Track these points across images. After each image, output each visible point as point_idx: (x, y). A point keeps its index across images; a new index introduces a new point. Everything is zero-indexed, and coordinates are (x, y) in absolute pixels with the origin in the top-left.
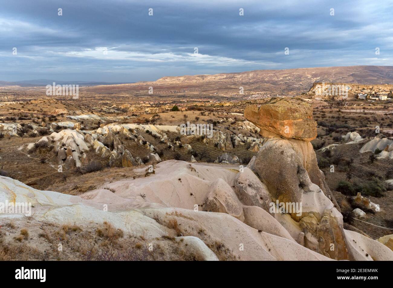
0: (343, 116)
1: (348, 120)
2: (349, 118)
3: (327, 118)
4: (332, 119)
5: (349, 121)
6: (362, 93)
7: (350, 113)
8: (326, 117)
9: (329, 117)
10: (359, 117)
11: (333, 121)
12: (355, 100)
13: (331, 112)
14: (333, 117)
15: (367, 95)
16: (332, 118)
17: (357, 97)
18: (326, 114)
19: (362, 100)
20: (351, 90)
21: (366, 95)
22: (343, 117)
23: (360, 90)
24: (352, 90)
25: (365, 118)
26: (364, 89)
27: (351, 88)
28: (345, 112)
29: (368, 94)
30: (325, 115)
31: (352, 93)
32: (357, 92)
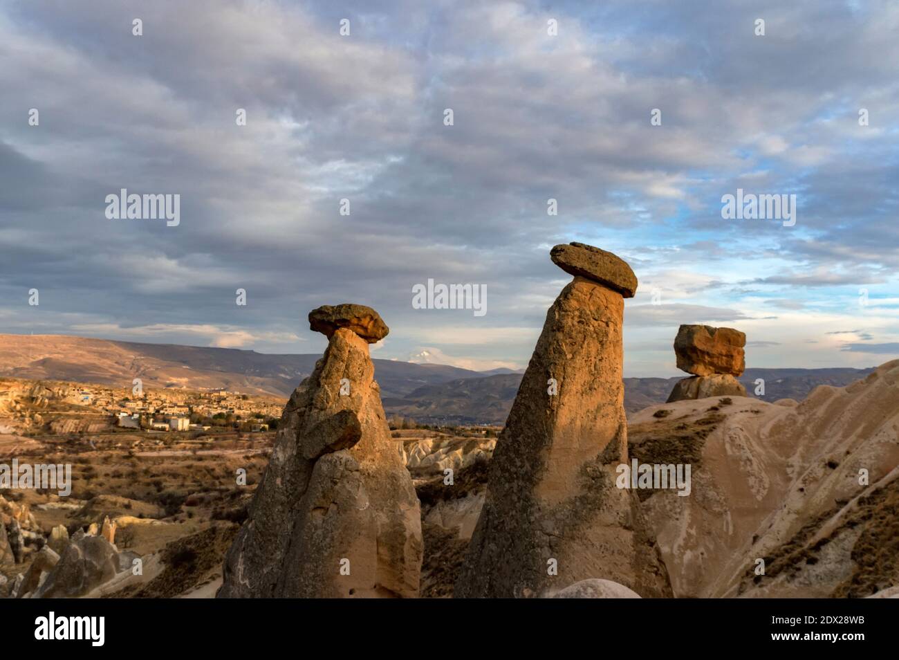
0: (144, 468)
1: (163, 478)
2: (164, 474)
3: (101, 479)
4: (116, 479)
5: (166, 481)
6: (123, 409)
7: (162, 459)
8: (96, 476)
9: (107, 475)
10: (189, 467)
11: (119, 487)
12: (114, 432)
13: (106, 460)
14: (117, 475)
15: (140, 417)
16: (114, 477)
17: (113, 420)
18: (93, 465)
19: (132, 430)
20: (94, 403)
21: (136, 416)
22: (146, 472)
23: (117, 402)
24: (98, 403)
25: (204, 471)
26: (127, 400)
27: (91, 396)
28: (146, 459)
29: (141, 415)
30: (91, 469)
31: (97, 412)
32: (110, 407)
